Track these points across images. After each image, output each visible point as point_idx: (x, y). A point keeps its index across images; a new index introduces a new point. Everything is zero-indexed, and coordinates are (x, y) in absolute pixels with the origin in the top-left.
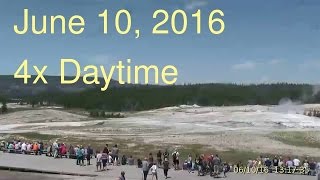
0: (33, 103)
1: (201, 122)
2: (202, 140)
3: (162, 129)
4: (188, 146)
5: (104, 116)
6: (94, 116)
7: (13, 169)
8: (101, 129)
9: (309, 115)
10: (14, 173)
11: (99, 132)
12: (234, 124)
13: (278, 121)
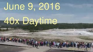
0: (15, 28)
1: (59, 33)
2: (59, 38)
3: (49, 35)
4: (56, 39)
5: (33, 32)
6: (31, 32)
7: (9, 45)
8: (33, 35)
9: (88, 32)
10: (10, 46)
11: (32, 36)
12: (68, 34)
13: (79, 33)
